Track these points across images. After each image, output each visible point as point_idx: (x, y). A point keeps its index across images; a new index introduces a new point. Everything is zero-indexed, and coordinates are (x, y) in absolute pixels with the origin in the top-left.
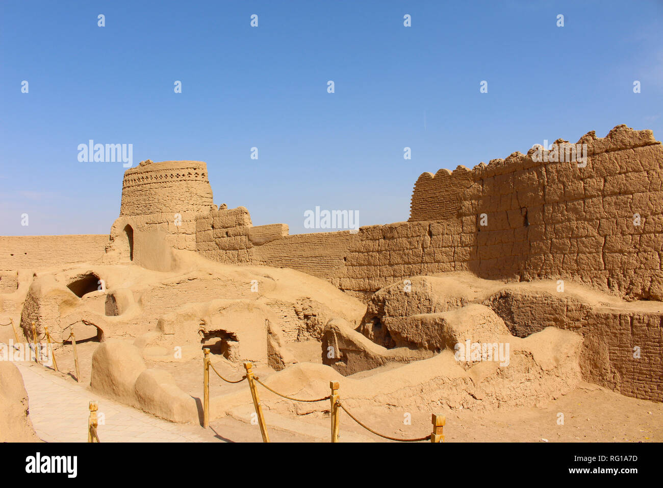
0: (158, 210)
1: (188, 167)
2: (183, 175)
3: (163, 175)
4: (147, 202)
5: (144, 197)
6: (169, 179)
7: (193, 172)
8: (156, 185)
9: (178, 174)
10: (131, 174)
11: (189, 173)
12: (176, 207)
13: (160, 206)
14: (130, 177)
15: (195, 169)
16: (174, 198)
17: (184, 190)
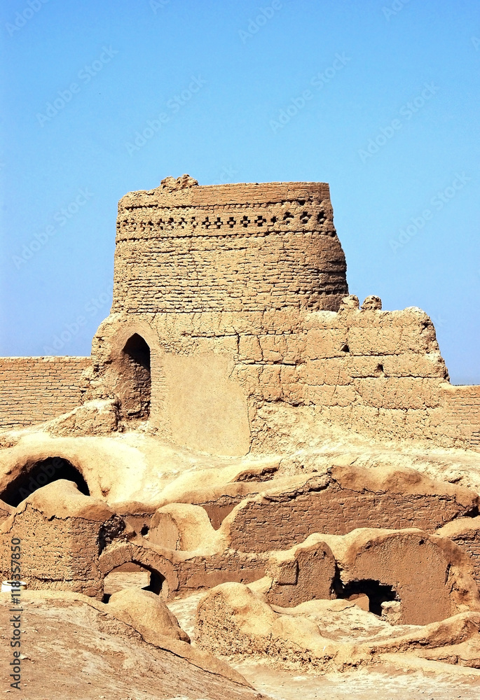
0: (213, 304)
1: (285, 198)
2: (274, 220)
3: (225, 219)
4: (184, 283)
5: (177, 270)
6: (238, 228)
7: (296, 209)
8: (207, 243)
9: (260, 218)
10: (141, 207)
11: (288, 215)
12: (258, 299)
13: (217, 295)
14: (139, 215)
15: (302, 203)
16: (252, 276)
17: (275, 257)
